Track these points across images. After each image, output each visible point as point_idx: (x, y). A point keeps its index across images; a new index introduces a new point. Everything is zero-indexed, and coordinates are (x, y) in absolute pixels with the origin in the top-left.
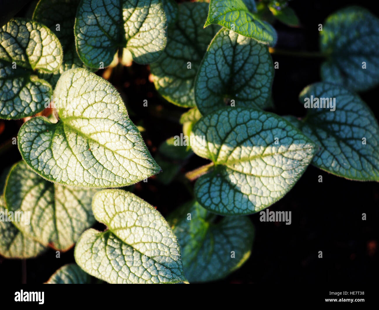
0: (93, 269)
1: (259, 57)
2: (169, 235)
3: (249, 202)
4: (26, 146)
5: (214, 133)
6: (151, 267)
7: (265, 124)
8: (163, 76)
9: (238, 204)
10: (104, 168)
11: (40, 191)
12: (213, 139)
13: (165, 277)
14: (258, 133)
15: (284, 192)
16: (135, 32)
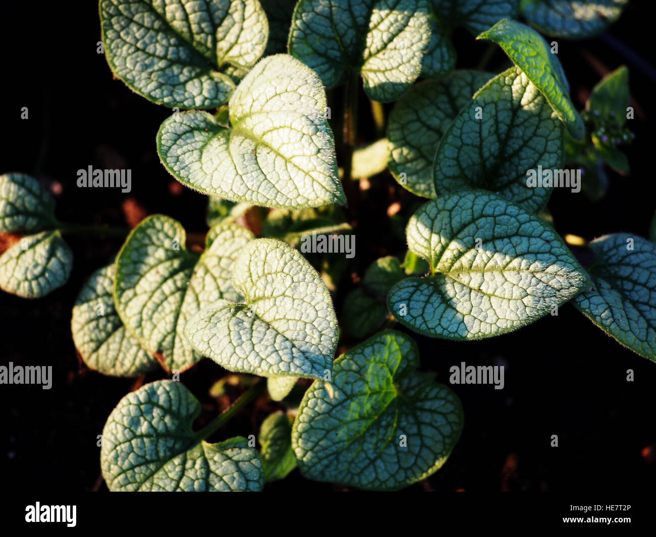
0: (203, 340)
1: (547, 141)
2: (327, 316)
3: (462, 324)
4: (168, 138)
5: (446, 220)
6: (285, 351)
7: (523, 226)
8: (401, 146)
9: (445, 323)
10: (266, 179)
11: (171, 269)
12: (441, 229)
13: (300, 367)
14: (509, 237)
15: (517, 324)
16: (379, 48)
